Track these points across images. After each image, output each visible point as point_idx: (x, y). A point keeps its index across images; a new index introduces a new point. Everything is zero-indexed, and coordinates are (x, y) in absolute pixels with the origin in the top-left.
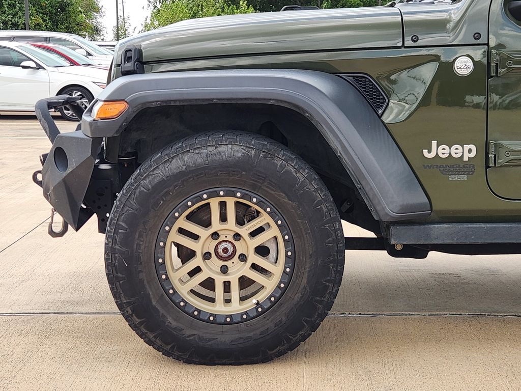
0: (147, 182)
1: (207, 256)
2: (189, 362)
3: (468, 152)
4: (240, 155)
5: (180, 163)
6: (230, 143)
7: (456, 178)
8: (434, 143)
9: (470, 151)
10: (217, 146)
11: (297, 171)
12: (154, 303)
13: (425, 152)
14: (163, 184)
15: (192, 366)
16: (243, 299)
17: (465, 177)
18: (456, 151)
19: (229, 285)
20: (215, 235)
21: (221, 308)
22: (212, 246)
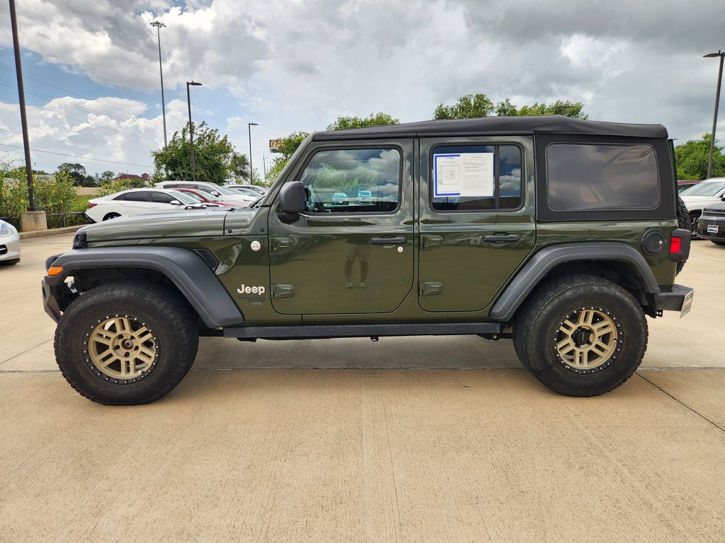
0: (73, 310)
1: (117, 347)
2: (105, 404)
3: (260, 290)
4: (124, 295)
5: (91, 300)
6: (120, 289)
7: (256, 303)
8: (243, 285)
9: (262, 290)
10: (112, 290)
11: (159, 303)
12: (82, 374)
13: (238, 290)
14: (82, 311)
15: (107, 407)
16: (136, 370)
17: (260, 303)
18: (255, 290)
19: (128, 363)
20: (121, 337)
21: (123, 375)
22: (119, 342)
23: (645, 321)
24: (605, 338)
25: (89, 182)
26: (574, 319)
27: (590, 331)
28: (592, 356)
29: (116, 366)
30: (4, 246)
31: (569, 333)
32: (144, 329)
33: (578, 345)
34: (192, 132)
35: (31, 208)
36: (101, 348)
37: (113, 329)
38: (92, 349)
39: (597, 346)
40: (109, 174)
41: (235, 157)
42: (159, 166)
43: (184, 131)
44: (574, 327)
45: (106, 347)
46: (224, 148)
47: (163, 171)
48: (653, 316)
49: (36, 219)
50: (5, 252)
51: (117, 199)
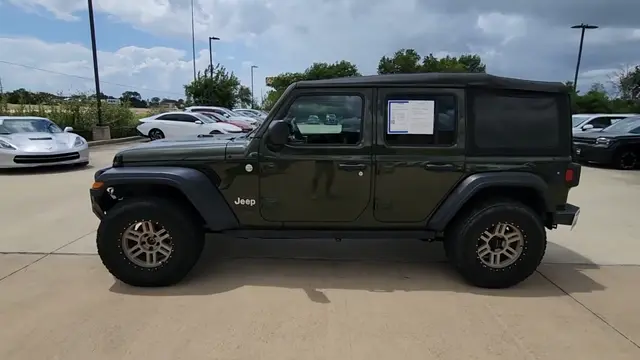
1: (144, 243)
7: (248, 212)
8: (239, 198)
13: (235, 202)
16: (158, 261)
17: (252, 212)
18: (248, 202)
19: (151, 255)
20: (146, 235)
21: (148, 264)
22: (145, 239)
23: (545, 233)
24: (514, 245)
25: (143, 105)
26: (492, 230)
27: (503, 239)
28: (503, 258)
29: (143, 257)
30: (77, 153)
31: (487, 241)
32: (163, 231)
33: (493, 250)
34: (212, 72)
35: (100, 124)
36: (132, 243)
37: (140, 229)
38: (125, 244)
39: (507, 251)
40: (157, 99)
41: (242, 89)
42: (189, 95)
43: (206, 71)
44: (491, 236)
45: (136, 243)
46: (234, 83)
47: (192, 98)
48: (550, 228)
49: (103, 132)
50: (78, 157)
51: (158, 119)
